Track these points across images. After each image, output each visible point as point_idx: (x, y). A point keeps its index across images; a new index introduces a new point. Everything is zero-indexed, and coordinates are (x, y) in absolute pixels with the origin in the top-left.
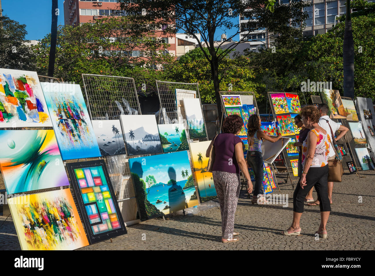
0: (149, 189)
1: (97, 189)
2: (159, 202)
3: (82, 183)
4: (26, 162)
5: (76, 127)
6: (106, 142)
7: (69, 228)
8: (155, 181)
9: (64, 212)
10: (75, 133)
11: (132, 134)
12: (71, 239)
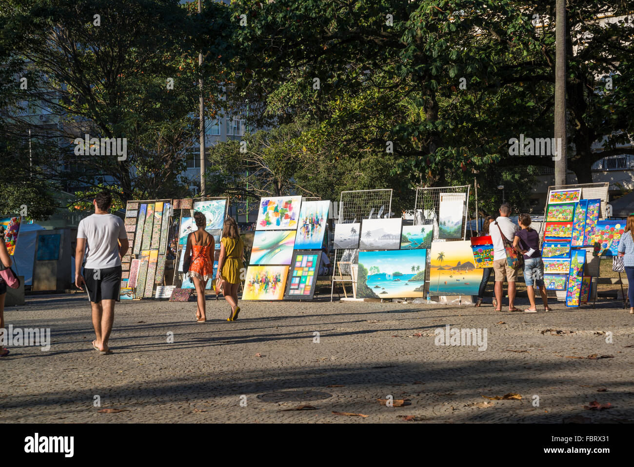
0: (370, 277)
1: (307, 269)
2: (377, 287)
3: (298, 264)
4: (267, 248)
5: (313, 229)
6: (342, 239)
7: (275, 288)
8: (378, 271)
9: (277, 279)
10: (310, 233)
11: (368, 234)
12: (272, 294)
